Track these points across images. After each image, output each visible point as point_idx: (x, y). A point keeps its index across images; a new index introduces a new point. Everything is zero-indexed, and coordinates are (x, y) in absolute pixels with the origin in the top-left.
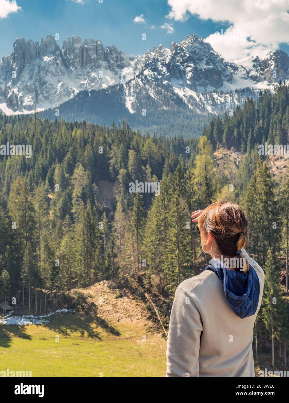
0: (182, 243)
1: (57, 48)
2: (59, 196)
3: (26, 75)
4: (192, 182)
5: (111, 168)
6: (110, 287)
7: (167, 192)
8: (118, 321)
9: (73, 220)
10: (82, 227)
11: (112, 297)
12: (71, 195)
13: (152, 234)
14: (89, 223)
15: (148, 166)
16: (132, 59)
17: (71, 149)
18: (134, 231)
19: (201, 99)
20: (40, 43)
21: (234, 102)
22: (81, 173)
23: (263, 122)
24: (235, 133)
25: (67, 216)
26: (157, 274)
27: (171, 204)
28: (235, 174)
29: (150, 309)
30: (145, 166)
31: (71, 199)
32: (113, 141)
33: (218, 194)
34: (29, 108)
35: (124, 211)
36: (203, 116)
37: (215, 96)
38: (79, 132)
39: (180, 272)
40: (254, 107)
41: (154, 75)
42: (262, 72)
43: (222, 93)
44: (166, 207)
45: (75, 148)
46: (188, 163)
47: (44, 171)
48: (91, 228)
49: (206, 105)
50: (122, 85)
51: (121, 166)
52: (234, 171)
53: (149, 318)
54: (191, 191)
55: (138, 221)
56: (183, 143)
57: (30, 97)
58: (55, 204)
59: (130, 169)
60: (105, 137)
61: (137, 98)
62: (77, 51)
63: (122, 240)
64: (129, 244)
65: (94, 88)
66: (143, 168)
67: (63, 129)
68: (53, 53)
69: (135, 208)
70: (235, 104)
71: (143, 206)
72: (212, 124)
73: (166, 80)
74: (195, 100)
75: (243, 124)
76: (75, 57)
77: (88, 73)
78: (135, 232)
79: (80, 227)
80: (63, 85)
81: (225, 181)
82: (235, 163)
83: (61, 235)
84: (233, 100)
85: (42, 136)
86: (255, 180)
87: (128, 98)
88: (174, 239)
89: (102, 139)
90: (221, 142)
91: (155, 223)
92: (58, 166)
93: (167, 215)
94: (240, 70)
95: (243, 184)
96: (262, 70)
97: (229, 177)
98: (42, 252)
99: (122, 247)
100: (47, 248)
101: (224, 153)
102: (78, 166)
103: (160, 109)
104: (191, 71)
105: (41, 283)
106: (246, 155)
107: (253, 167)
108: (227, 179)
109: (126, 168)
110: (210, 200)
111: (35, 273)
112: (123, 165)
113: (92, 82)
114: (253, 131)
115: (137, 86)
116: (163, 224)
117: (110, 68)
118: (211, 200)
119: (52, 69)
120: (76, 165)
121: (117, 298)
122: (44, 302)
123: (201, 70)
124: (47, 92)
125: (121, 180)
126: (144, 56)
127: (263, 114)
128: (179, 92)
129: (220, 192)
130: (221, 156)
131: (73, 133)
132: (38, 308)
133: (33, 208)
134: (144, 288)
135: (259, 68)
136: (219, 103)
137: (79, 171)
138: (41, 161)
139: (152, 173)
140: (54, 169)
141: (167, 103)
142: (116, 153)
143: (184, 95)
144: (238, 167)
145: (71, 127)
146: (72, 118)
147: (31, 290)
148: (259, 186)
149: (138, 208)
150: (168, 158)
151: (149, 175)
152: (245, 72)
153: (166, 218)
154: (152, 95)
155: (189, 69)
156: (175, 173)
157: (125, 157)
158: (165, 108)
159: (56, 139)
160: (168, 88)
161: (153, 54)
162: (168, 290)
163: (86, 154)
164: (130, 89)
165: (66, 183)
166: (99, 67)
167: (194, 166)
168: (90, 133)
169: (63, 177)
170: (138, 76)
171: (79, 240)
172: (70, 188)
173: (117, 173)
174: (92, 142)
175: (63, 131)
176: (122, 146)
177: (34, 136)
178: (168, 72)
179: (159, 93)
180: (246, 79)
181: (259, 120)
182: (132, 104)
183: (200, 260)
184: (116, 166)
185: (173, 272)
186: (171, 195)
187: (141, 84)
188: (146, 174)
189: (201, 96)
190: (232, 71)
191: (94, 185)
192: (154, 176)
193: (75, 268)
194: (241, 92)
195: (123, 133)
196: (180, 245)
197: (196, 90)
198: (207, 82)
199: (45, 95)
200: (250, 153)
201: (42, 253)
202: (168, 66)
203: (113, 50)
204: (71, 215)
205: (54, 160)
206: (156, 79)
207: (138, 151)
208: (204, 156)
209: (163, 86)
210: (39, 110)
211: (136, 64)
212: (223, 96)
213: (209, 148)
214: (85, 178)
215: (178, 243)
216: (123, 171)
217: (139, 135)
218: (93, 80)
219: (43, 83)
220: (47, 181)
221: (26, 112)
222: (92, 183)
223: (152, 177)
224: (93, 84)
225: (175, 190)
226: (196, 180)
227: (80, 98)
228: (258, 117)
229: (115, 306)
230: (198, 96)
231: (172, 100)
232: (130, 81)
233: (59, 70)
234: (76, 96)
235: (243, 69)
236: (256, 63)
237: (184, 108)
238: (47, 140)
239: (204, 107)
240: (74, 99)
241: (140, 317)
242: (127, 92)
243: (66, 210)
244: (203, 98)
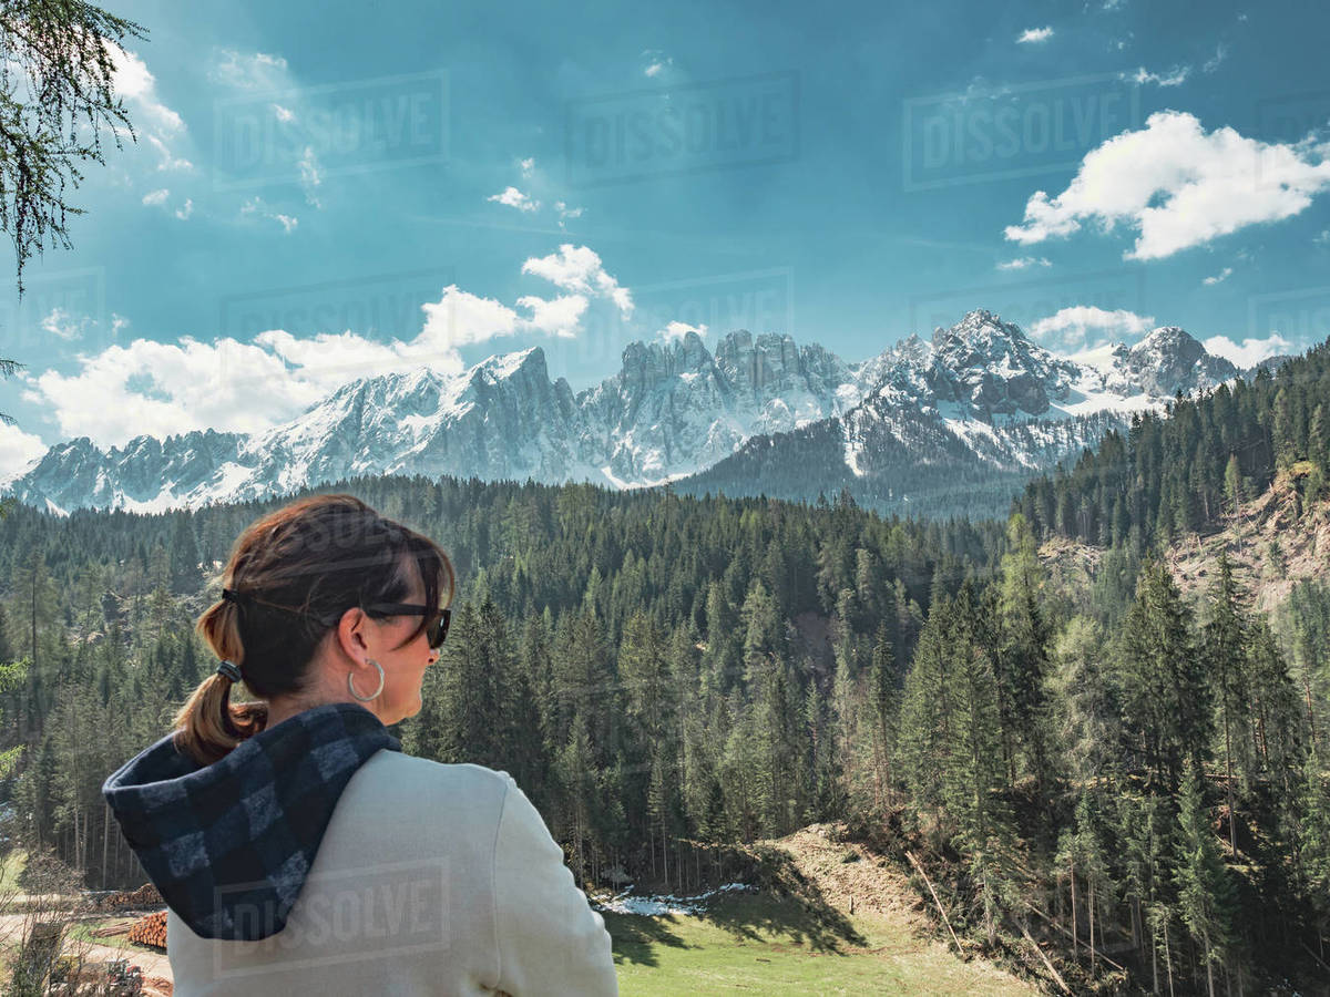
0: (984, 743)
1: (705, 356)
2: (718, 647)
3: (646, 411)
4: (998, 612)
5: (821, 588)
6: (830, 837)
7: (945, 633)
8: (852, 912)
9: (747, 700)
10: (767, 710)
11: (834, 859)
12: (743, 644)
13: (916, 723)
14: (782, 701)
15: (898, 582)
16: (855, 368)
17: (738, 551)
18: (876, 717)
19: (1002, 438)
20: (672, 349)
21: (1074, 441)
22: (760, 600)
23: (1146, 479)
24: (1084, 507)
25: (735, 689)
26: (933, 810)
27: (955, 659)
28: (1088, 592)
29: (918, 887)
30: (892, 581)
31: (742, 653)
32: (823, 533)
33: (1060, 636)
34: (655, 475)
35: (852, 675)
36: (1009, 475)
37: (1033, 430)
38: (754, 516)
39: (980, 809)
40: (1122, 448)
41: (902, 396)
42: (1135, 376)
43: (1048, 424)
44: (944, 667)
45: (746, 551)
46: (985, 572)
47: (688, 595)
48: (785, 712)
49: (1014, 452)
50: (837, 420)
51: (841, 583)
52: (1086, 587)
53: (918, 908)
54: (997, 631)
55: (884, 696)
56: (970, 531)
57: (656, 452)
58: (710, 664)
59: (860, 588)
60: (806, 526)
61: (867, 444)
62: (745, 359)
63: (854, 736)
64: (866, 747)
65: (779, 431)
66: (889, 585)
67: (722, 513)
68: (699, 366)
69: (876, 670)
70: (1077, 445)
71: (893, 664)
72: (1032, 490)
73: (926, 404)
74: (990, 442)
75: (1100, 486)
76: (741, 371)
77: (768, 400)
78: (879, 721)
79: (763, 710)
80: (718, 426)
81: (1068, 609)
82: (1087, 569)
83: (726, 726)
84: (1072, 438)
85: (681, 528)
86: (1144, 604)
87: (849, 446)
88: (966, 735)
89: (800, 530)
90: (1052, 526)
91: (923, 700)
92: (713, 587)
93: (947, 682)
94: (1084, 375)
95: (1107, 615)
96: (1135, 371)
97: (1074, 600)
98: (688, 761)
99: (852, 752)
100: (698, 752)
101: (1062, 549)
102: (754, 585)
103: (916, 464)
104: (980, 382)
105: (688, 827)
106: (1110, 553)
107: (1127, 577)
108: (1073, 605)
109: (854, 587)
110: (1040, 649)
111: (676, 805)
112: (845, 579)
113: (776, 418)
114: (1123, 499)
115: (867, 420)
116: (939, 703)
117: (810, 387)
118: (1044, 648)
119: (697, 396)
120: (750, 585)
121: (845, 862)
122: (694, 868)
123: (999, 379)
124: (688, 443)
125: (842, 612)
126: (880, 359)
127: (1145, 462)
128: (957, 428)
129: (1064, 632)
130: (1054, 555)
131: (742, 521)
132: (684, 880)
133: (669, 673)
134: (906, 839)
135: (1128, 367)
136: (1043, 445)
137: (755, 596)
138: (680, 578)
139: (907, 596)
140: (707, 592)
141: (930, 450)
142: (830, 558)
143: (966, 433)
144: (1093, 577)
145: (738, 508)
146: (733, 490)
147: (670, 841)
148: (1151, 616)
149: (884, 669)
150: (941, 562)
151: (901, 600)
152: (1097, 377)
153: (944, 690)
154: (899, 436)
155: (973, 380)
156: (960, 592)
157: (851, 563)
158: (926, 461)
159: (710, 532)
160: (932, 420)
161: (897, 354)
162: (958, 847)
163: (769, 560)
164: (852, 428)
165: (731, 620)
166: (789, 386)
167: (1000, 577)
168: (776, 518)
169: (724, 607)
170: (868, 401)
171: (761, 738)
172: (738, 631)
173: (834, 598)
174: (781, 536)
175: (722, 517)
176: (842, 542)
177: (665, 528)
178: (930, 387)
179: (911, 431)
180: (1099, 392)
181: (1136, 477)
182: (859, 458)
183: (1024, 780)
184: (832, 584)
185: (966, 806)
186: (953, 640)
187: (875, 415)
188: (894, 598)
189: (1003, 433)
190: (1068, 378)
191: (788, 623)
192: (912, 601)
193: (755, 798)
194: (1089, 422)
195: (843, 514)
196: (981, 747)
197: (990, 422)
198: (1015, 403)
199: (684, 447)
200: (1120, 547)
201: (687, 763)
202: (929, 376)
203: (815, 352)
204: (744, 685)
205: (707, 575)
206: (907, 405)
207: (875, 551)
208: (1021, 556)
209: (922, 417)
210: (674, 477)
211: (864, 377)
212: (1051, 430)
213: (1028, 540)
214: (770, 609)
215: (976, 743)
216: (845, 594)
217: (876, 517)
218: (778, 414)
219: (679, 426)
220: (692, 618)
221: (650, 484)
222: (784, 619)
223: (908, 604)
224: (777, 422)
225: (962, 630)
226: (1007, 608)
227: (753, 451)
228: (1134, 469)
229: (842, 879)
230: (996, 434)
231: (941, 444)
232: (853, 411)
233: (710, 398)
234: (744, 448)
235: (1092, 373)
236: (1119, 358)
237: (966, 461)
238: (691, 536)
239: (1010, 456)
240: (742, 452)
241: (898, 904)
242: (847, 433)
243: (731, 680)
244: (1007, 436)
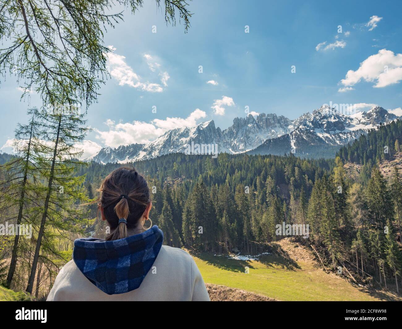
0: (331, 217)
1: (254, 120)
2: (260, 193)
3: (240, 134)
4: (333, 182)
5: (286, 177)
6: (290, 241)
7: (319, 188)
8: (297, 260)
9: (267, 206)
10: (273, 208)
11: (292, 246)
12: (266, 192)
13: (312, 212)
14: (277, 206)
15: (306, 175)
16: (292, 121)
17: (264, 169)
18: (302, 210)
19: (332, 137)
20: (246, 119)
21: (352, 137)
22: (270, 181)
23: (373, 146)
24: (356, 154)
25: (264, 203)
26: (318, 234)
27: (323, 195)
28: (358, 177)
29: (314, 254)
30: (304, 175)
31: (266, 194)
32: (286, 163)
33: (350, 188)
34: (242, 150)
35: (295, 199)
36: (335, 146)
37: (341, 135)
38: (268, 160)
39: (330, 234)
40: (366, 139)
41: (305, 128)
42: (368, 120)
43: (345, 133)
44: (319, 197)
45: (266, 168)
46: (329, 173)
47: (252, 180)
48: (278, 209)
49: (336, 141)
50: (288, 134)
51: (291, 176)
52: (357, 175)
53: (314, 259)
54: (333, 187)
55: (303, 205)
56: (325, 162)
57: (242, 145)
58: (258, 197)
59: (296, 177)
60: (281, 162)
61: (296, 140)
62: (264, 120)
63: (296, 215)
64: (299, 218)
65: (274, 138)
66: (304, 176)
67: (260, 159)
68: (252, 123)
69: (301, 198)
70: (353, 138)
71: (305, 196)
72: (341, 150)
73: (312, 129)
74: (329, 138)
75: (360, 149)
76: (263, 123)
77: (270, 130)
78: (302, 211)
79: (272, 209)
80: (258, 137)
81: (352, 181)
82: (357, 170)
83: (262, 213)
84: (352, 136)
85: (249, 163)
86: (373, 180)
87: (292, 141)
88: (326, 214)
89: (280, 163)
90: (347, 159)
91: (314, 206)
92: (258, 178)
93: (320, 201)
94: (354, 120)
95: (363, 183)
96: (368, 118)
97: (354, 179)
98: (253, 222)
99: (295, 219)
100: (256, 220)
101: (350, 165)
102: (268, 177)
103: (310, 145)
104: (326, 123)
105: (253, 238)
106: (364, 166)
107: (368, 172)
108: (354, 180)
109: (294, 177)
110: (345, 192)
111: (250, 233)
112: (292, 175)
113: (273, 135)
114: (366, 152)
115: (296, 134)
116: (318, 206)
117: (281, 126)
118: (346, 192)
119: (252, 130)
120: (267, 177)
121: (295, 247)
122: (255, 248)
123: (331, 122)
124: (250, 142)
125: (292, 183)
126: (299, 119)
127: (372, 142)
128: (320, 135)
129: (352, 187)
130: (348, 167)
131: (265, 161)
132: (253, 252)
133: (247, 199)
134: (311, 242)
135: (366, 117)
136: (344, 139)
137: (269, 179)
138: (250, 175)
139: (309, 179)
140: (257, 179)
141: (314, 141)
142: (288, 169)
143: (323, 137)
144: (359, 173)
145: (264, 157)
146: (263, 153)
147: (249, 242)
148: (375, 183)
149: (303, 198)
150: (317, 170)
151: (307, 180)
152: (358, 120)
153: (319, 203)
154: (305, 138)
155: (324, 123)
156: (323, 178)
157: (293, 171)
158: (312, 144)
159: (257, 164)
160: (313, 134)
161: (303, 117)
162: (325, 244)
163: (272, 170)
164: (292, 136)
165: (263, 186)
166: (276, 127)
167: (333, 173)
168: (273, 160)
169: (261, 182)
170: (296, 129)
171: (272, 216)
172: (265, 188)
173: (289, 180)
174: (275, 164)
175: (260, 160)
176: (291, 165)
177: (245, 163)
178: (313, 125)
179: (308, 137)
180: (358, 124)
181: (370, 146)
182: (295, 144)
183: (342, 226)
184: (289, 176)
185: (326, 233)
186: (321, 190)
187: (298, 133)
188: (305, 179)
189: (333, 136)
190: (350, 121)
191: (277, 186)
192: (310, 180)
193: (270, 231)
194: (356, 132)
195: (291, 158)
196: (330, 218)
197: (329, 133)
198: (336, 128)
199: (249, 143)
200: (366, 164)
201: (253, 223)
202: (312, 122)
203: (282, 117)
204: (267, 202)
205: (256, 174)
206: (307, 130)
207: (299, 167)
208: (339, 168)
209: (311, 133)
210: (247, 151)
211: (295, 123)
212: (346, 135)
213: (341, 164)
214: (273, 183)
215: (329, 216)
216: (292, 179)
217: (300, 159)
218: (273, 133)
219: (248, 138)
220: (253, 186)
221: (241, 152)
222: (276, 185)
223: (309, 181)
224: (273, 136)
225: (324, 187)
226: (336, 181)
227: (267, 143)
228: (369, 144)
229: (294, 252)
230: (331, 136)
231: (316, 139)
232: (292, 132)
233: (256, 130)
234: (265, 142)
235: (356, 119)
236: (364, 115)
237: (323, 143)
238: (252, 165)
239: (335, 142)
240: (264, 144)
241: (309, 258)
242: (291, 138)
243: (263, 200)
244: (334, 137)
